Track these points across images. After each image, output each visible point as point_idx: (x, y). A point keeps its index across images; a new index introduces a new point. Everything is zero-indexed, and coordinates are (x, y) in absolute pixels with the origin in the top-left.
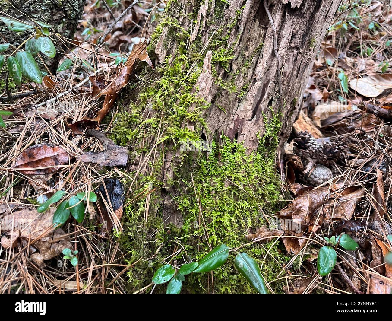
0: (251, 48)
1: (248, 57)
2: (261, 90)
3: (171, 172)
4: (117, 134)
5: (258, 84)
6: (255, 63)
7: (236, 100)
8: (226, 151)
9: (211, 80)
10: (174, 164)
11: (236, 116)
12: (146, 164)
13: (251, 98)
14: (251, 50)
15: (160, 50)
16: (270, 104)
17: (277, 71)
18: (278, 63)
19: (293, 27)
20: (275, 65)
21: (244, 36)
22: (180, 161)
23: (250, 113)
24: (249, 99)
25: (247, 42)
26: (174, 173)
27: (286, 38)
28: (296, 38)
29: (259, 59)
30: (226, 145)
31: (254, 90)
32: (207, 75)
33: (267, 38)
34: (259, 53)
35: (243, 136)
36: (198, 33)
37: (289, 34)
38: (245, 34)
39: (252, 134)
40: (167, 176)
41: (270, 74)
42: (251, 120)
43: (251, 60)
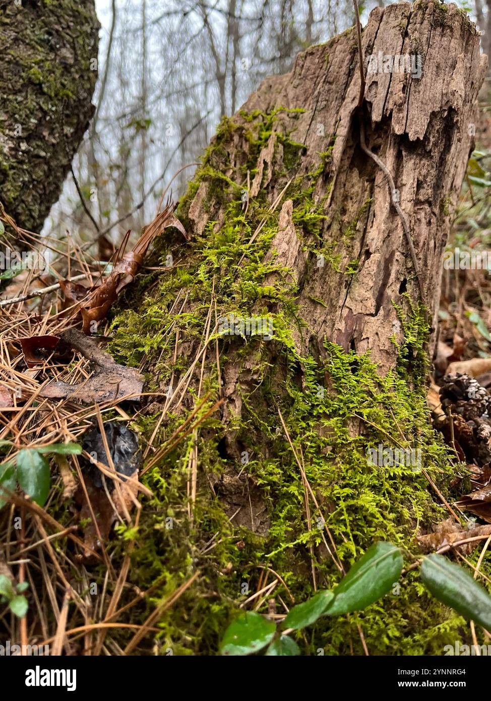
0: (352, 208)
1: (349, 223)
2: (382, 268)
3: (238, 403)
4: (119, 349)
5: (375, 257)
6: (362, 230)
7: (340, 284)
8: (339, 368)
9: (297, 243)
10: (244, 387)
11: (345, 312)
12: (183, 394)
13: (368, 279)
14: (352, 210)
15: (197, 214)
16: (403, 289)
17: (405, 235)
18: (403, 224)
19: (417, 171)
20: (399, 225)
21: (337, 194)
22: (255, 377)
23: (371, 304)
24: (366, 280)
25: (343, 201)
26: (243, 405)
27: (408, 186)
28: (423, 188)
29: (369, 224)
30: (337, 358)
31: (372, 265)
32: (290, 233)
33: (377, 190)
34: (367, 213)
35: (366, 341)
36: (261, 187)
37: (412, 181)
38: (338, 190)
39: (383, 339)
40: (230, 413)
41: (393, 243)
42: (376, 314)
43: (356, 226)
